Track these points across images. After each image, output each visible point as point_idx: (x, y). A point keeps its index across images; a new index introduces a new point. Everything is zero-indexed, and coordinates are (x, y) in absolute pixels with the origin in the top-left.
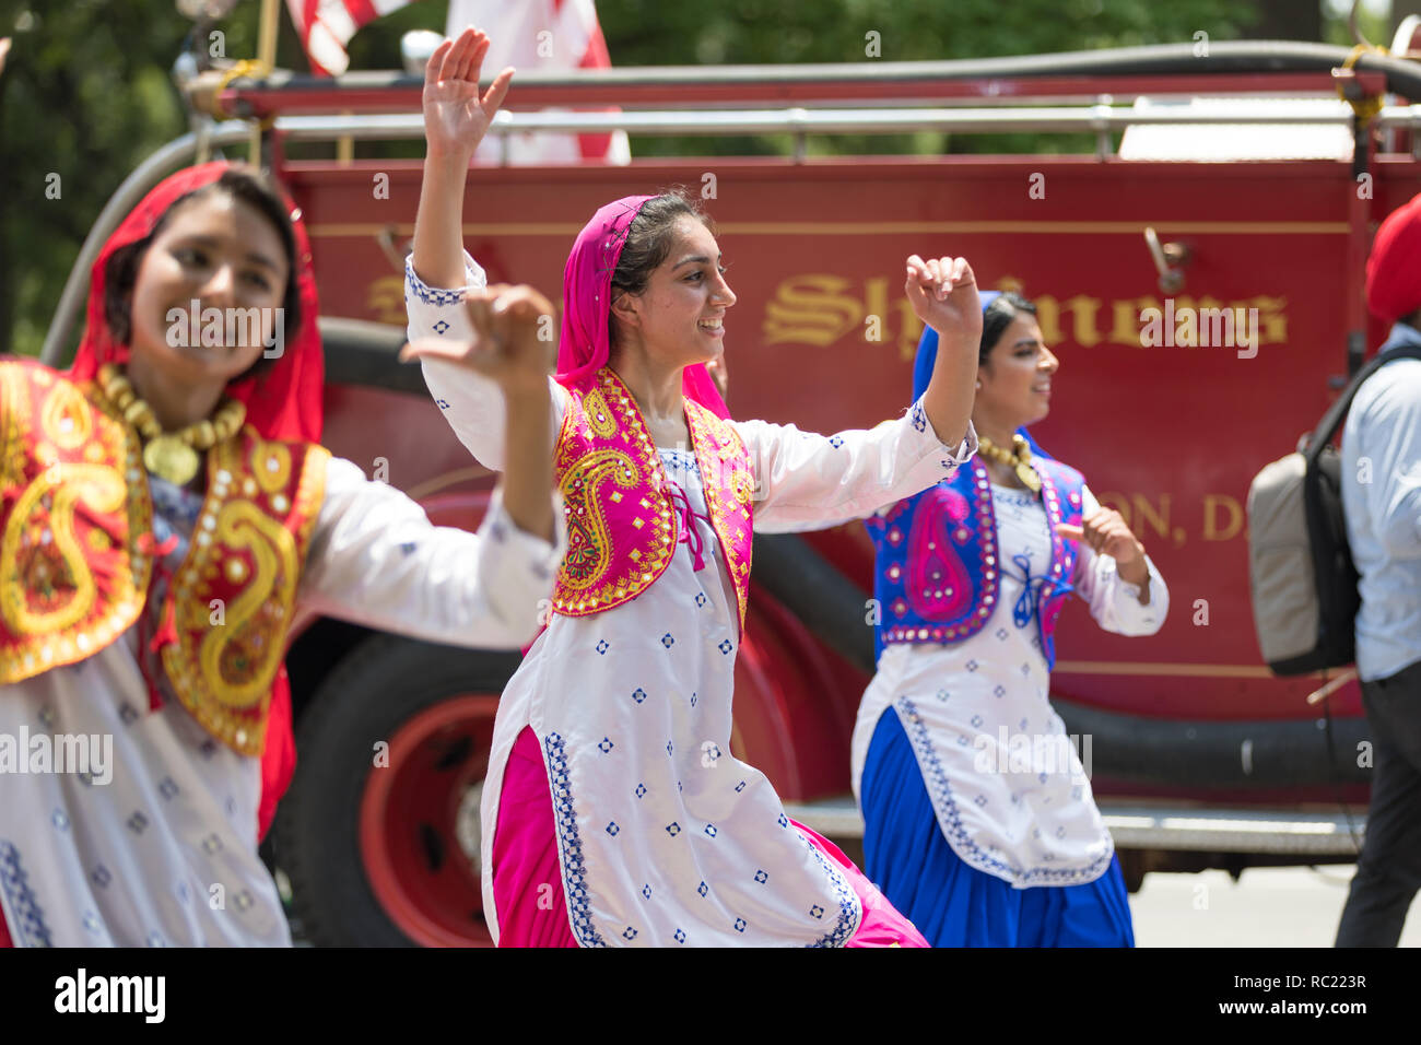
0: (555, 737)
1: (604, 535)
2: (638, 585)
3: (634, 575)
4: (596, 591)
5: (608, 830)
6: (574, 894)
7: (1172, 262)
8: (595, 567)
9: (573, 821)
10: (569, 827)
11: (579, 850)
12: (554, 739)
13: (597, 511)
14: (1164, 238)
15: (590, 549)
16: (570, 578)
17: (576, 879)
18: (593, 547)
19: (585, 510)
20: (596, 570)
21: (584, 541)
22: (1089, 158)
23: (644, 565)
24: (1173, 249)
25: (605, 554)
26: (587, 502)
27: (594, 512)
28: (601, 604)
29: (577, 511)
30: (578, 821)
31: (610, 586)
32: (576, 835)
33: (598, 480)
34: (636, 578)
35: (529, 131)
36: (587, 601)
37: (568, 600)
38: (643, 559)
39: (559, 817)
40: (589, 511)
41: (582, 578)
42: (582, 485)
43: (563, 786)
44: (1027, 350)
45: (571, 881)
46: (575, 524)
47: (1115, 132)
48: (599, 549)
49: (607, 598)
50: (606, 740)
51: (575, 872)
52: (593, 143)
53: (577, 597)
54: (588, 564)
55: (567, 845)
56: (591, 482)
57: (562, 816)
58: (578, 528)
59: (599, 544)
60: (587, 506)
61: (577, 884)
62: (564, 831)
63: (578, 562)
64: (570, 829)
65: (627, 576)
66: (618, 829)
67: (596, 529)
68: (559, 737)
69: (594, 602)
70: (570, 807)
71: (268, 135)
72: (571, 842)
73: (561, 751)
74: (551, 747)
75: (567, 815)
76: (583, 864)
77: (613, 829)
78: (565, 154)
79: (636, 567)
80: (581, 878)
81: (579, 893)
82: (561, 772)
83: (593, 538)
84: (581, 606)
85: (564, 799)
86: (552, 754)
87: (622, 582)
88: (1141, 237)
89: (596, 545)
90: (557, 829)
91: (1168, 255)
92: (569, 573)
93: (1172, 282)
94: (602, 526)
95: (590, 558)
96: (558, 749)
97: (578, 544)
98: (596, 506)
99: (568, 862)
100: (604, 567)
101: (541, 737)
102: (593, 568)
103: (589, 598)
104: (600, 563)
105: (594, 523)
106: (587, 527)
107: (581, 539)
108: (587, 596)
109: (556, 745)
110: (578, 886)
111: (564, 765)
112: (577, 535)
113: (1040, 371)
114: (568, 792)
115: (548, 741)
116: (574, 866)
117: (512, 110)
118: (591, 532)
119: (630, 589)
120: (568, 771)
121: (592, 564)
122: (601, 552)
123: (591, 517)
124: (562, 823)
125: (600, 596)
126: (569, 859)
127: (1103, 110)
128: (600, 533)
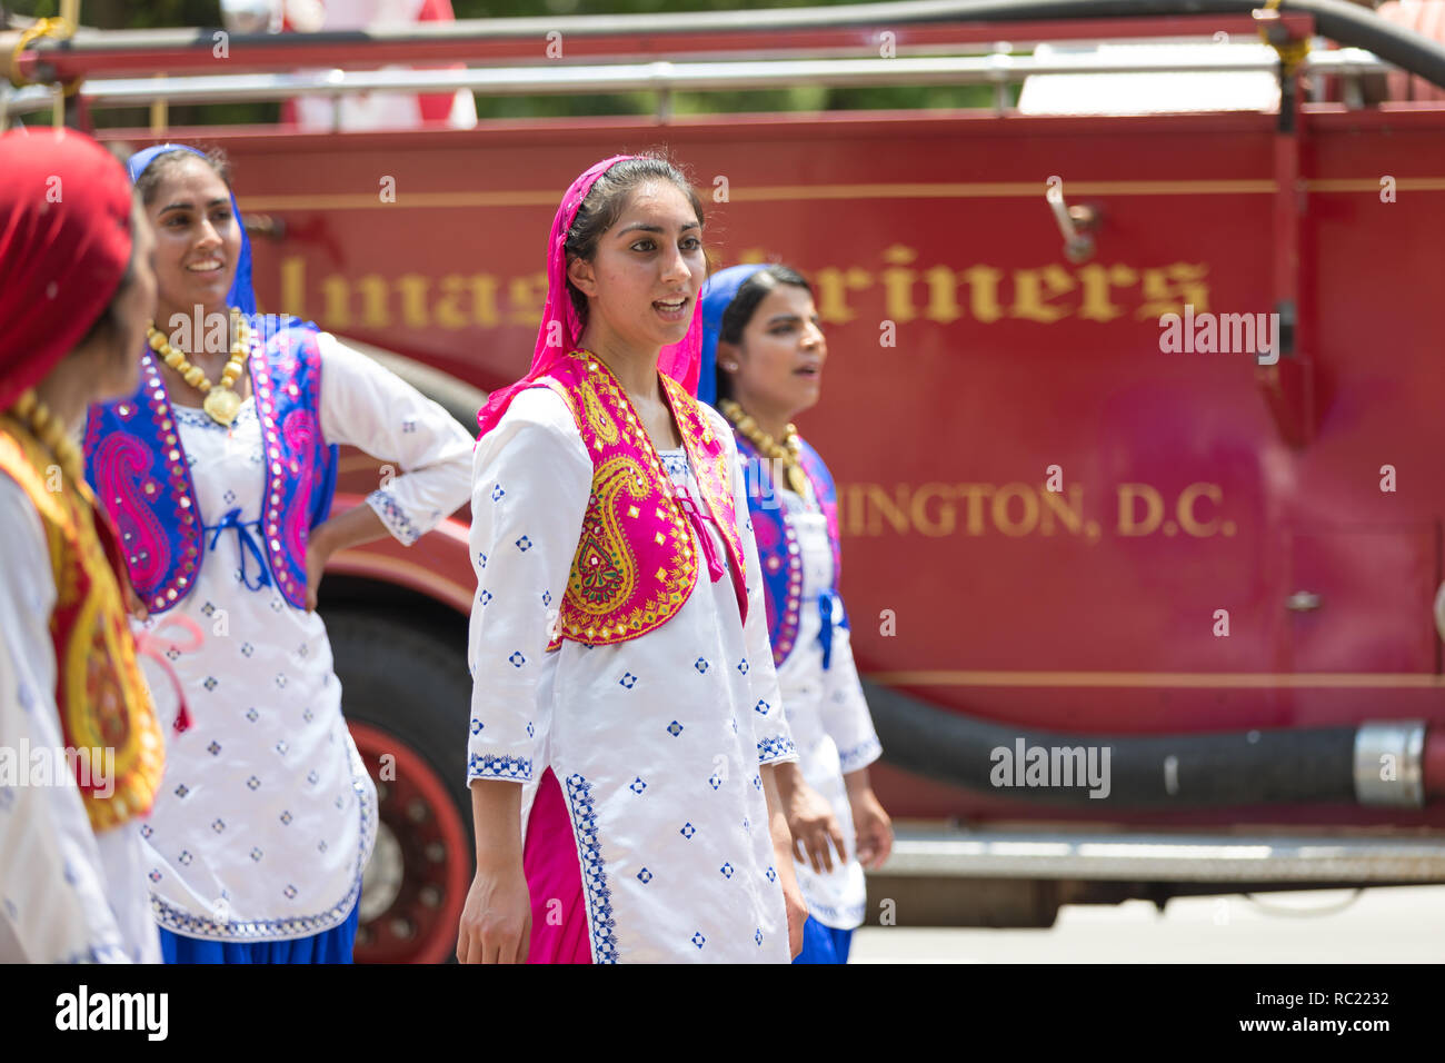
0: (578, 779)
1: (627, 555)
2: (668, 607)
3: (662, 596)
4: (623, 617)
5: (640, 876)
6: (601, 949)
7: (1080, 226)
8: (618, 589)
9: (600, 869)
10: (596, 876)
11: (606, 901)
12: (577, 781)
13: (615, 528)
14: (1070, 200)
15: (612, 571)
16: (588, 602)
17: (604, 933)
18: (615, 569)
19: (602, 529)
20: (619, 594)
21: (603, 562)
22: (986, 112)
23: (671, 585)
24: (1081, 213)
25: (629, 576)
26: (604, 520)
27: (612, 531)
28: (629, 632)
29: (593, 530)
30: (606, 869)
31: (638, 611)
32: (603, 885)
33: (613, 494)
34: (665, 601)
36: (612, 627)
37: (586, 626)
38: (669, 577)
39: (585, 865)
40: (607, 530)
41: (602, 601)
42: (597, 502)
43: (588, 832)
45: (598, 934)
46: (591, 544)
47: (1014, 83)
48: (622, 571)
49: (636, 624)
50: (638, 781)
51: (603, 924)
52: (436, 103)
53: (598, 624)
54: (609, 588)
55: (594, 895)
56: (607, 498)
57: (588, 864)
58: (596, 549)
59: (622, 566)
60: (605, 525)
61: (604, 938)
62: (591, 880)
63: (597, 585)
64: (597, 878)
65: (655, 598)
66: (651, 876)
67: (616, 549)
68: (582, 780)
69: (621, 629)
70: (597, 855)
71: (74, 102)
72: (599, 892)
73: (586, 794)
74: (573, 790)
75: (594, 863)
76: (611, 916)
77: (645, 876)
78: (404, 117)
79: (663, 588)
80: (609, 931)
81: (607, 948)
82: (586, 818)
83: (614, 559)
84: (606, 633)
85: (590, 846)
86: (575, 797)
87: (650, 605)
88: (1043, 199)
89: (618, 567)
90: (583, 879)
91: (1074, 220)
92: (587, 597)
93: (1080, 250)
94: (624, 547)
95: (612, 581)
96: (582, 792)
97: (597, 566)
98: (615, 524)
99: (595, 913)
100: (630, 590)
101: (561, 780)
102: (615, 591)
103: (615, 625)
104: (623, 586)
105: (613, 543)
106: (606, 548)
107: (599, 560)
108: (611, 622)
109: (579, 788)
110: (606, 940)
111: (590, 809)
112: (593, 556)
114: (594, 839)
115: (569, 782)
116: (602, 918)
117: (344, 69)
118: (611, 553)
119: (661, 612)
120: (594, 816)
121: (613, 587)
122: (625, 575)
123: (610, 536)
124: (589, 872)
125: (628, 622)
126: (596, 911)
127: (1001, 59)
128: (622, 554)
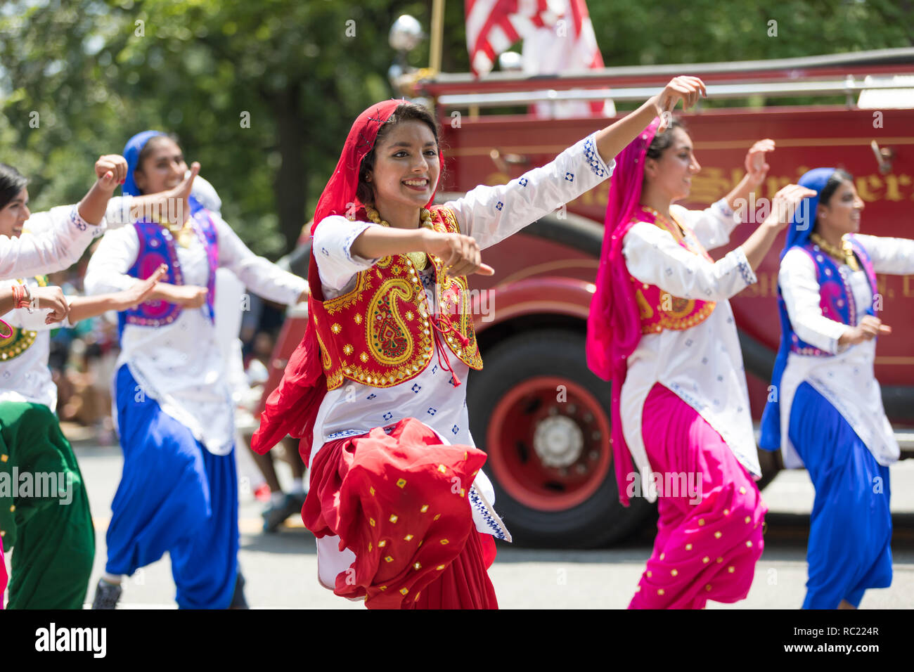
7: (885, 158)
14: (881, 147)
22: (843, 108)
24: (886, 152)
35: (564, 101)
44: (848, 198)
47: (855, 94)
52: (597, 106)
71: (437, 106)
78: (583, 112)
88: (869, 147)
91: (883, 155)
93: (885, 168)
113: (855, 209)
117: (556, 90)
127: (850, 83)
